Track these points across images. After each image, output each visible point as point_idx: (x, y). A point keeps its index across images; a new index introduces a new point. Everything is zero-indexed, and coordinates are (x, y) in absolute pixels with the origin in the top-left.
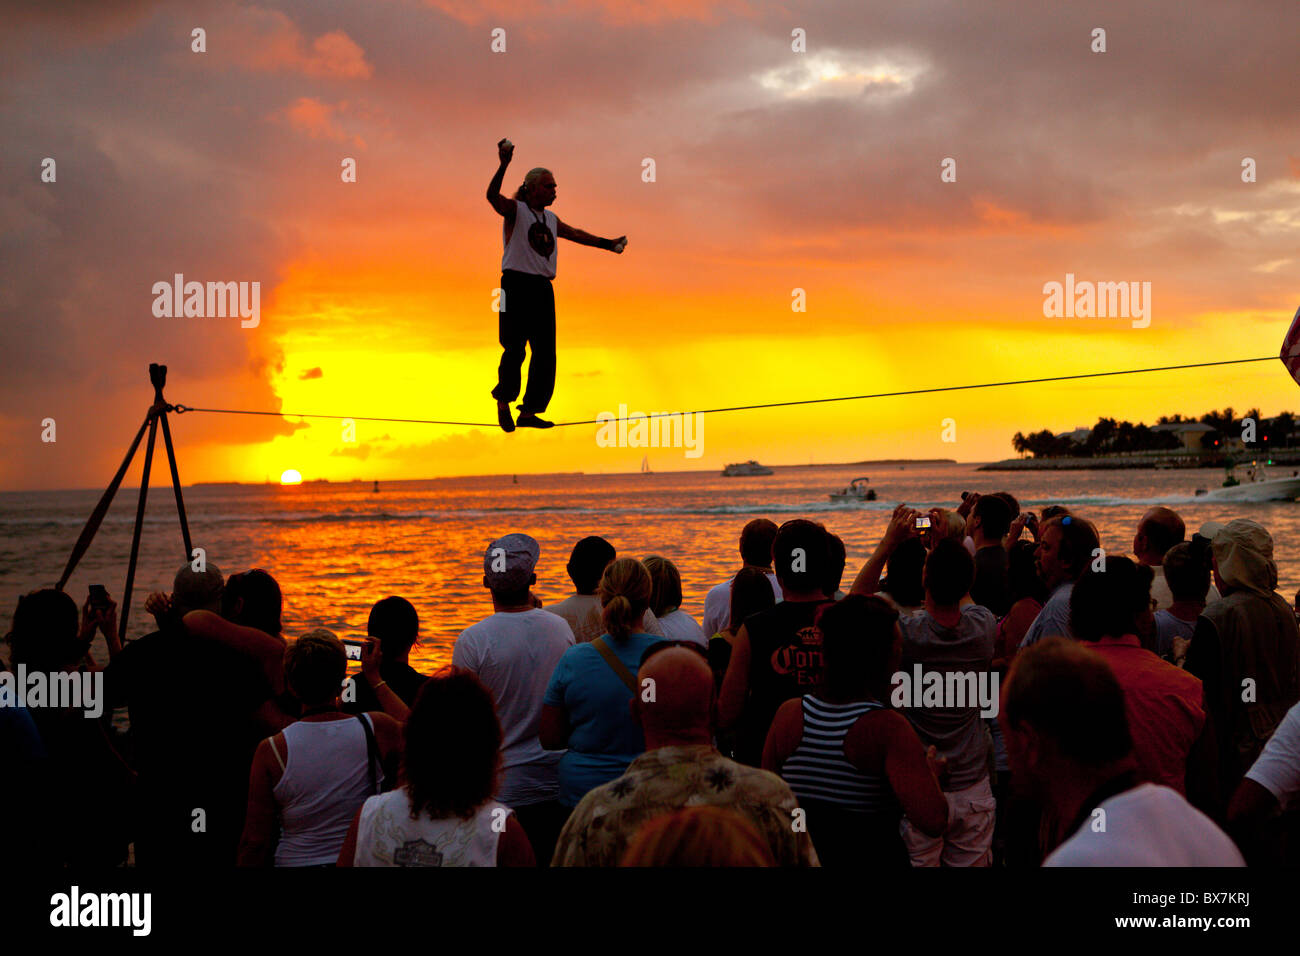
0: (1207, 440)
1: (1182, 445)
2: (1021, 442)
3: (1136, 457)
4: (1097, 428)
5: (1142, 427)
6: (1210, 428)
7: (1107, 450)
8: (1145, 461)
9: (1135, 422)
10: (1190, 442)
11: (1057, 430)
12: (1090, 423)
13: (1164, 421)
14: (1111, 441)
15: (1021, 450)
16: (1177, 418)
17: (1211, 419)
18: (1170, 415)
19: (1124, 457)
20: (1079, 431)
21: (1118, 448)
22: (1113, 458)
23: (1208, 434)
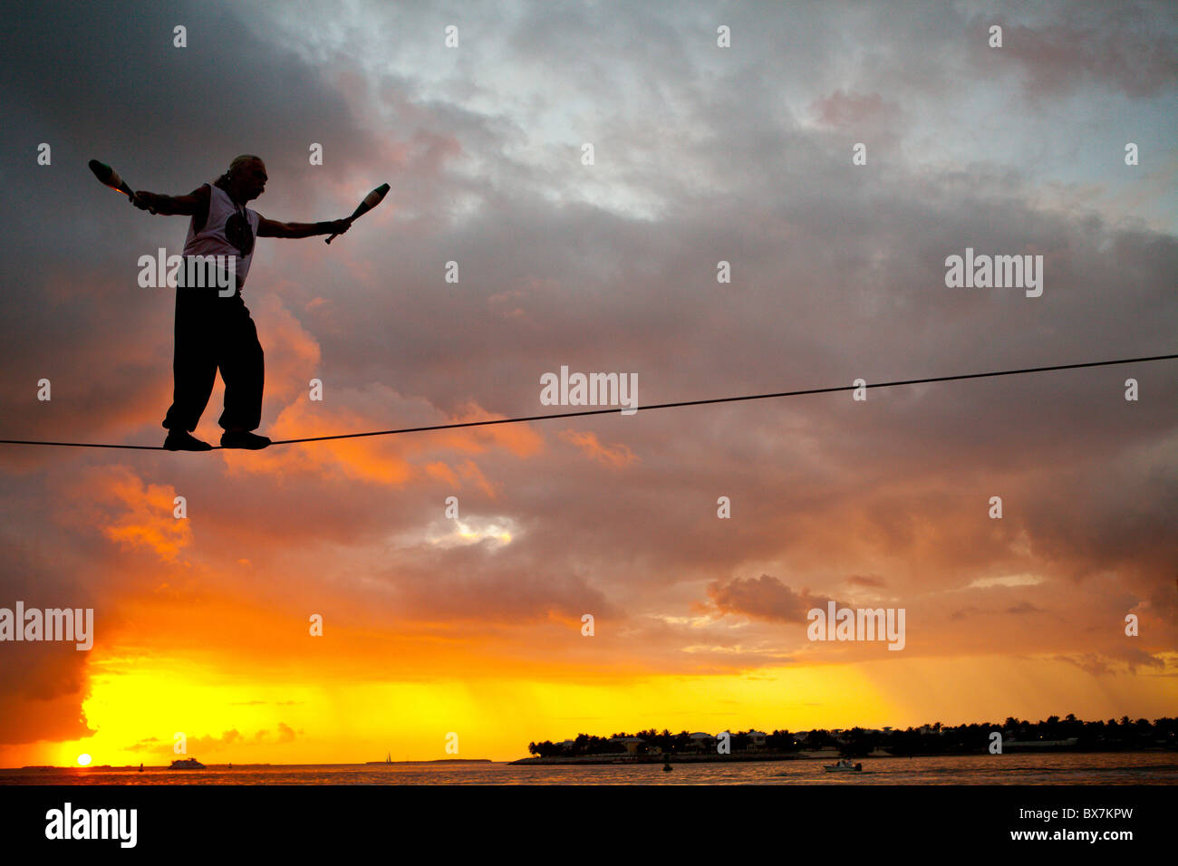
0: (641, 748)
1: (626, 750)
2: (533, 748)
3: (601, 757)
4: (577, 739)
5: (604, 739)
6: (641, 741)
7: (584, 753)
8: (606, 759)
9: (601, 736)
10: (631, 748)
11: (554, 741)
12: (574, 737)
13: (615, 736)
14: (586, 748)
15: (533, 753)
16: (623, 734)
17: (642, 735)
18: (618, 733)
19: (594, 757)
20: (567, 742)
21: (589, 752)
22: (587, 758)
23: (641, 743)
